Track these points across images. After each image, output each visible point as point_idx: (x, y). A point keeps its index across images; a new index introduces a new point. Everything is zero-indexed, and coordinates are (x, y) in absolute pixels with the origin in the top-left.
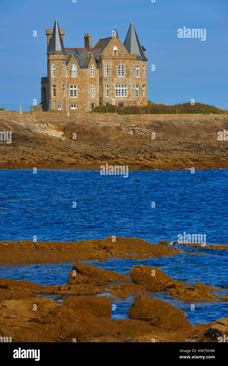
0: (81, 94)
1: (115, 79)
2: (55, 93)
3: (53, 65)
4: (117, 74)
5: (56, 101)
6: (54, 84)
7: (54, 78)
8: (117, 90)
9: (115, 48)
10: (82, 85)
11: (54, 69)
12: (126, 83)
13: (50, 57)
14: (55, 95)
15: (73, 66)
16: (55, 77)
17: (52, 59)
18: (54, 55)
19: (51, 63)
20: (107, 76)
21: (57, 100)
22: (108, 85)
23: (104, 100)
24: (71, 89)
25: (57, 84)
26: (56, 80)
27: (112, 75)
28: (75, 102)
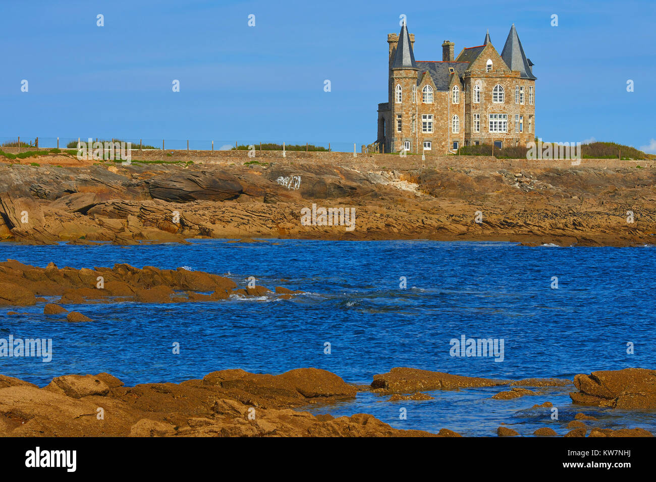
0: (438, 128)
1: (489, 107)
2: (400, 126)
3: (399, 85)
4: (493, 99)
5: (401, 138)
6: (400, 113)
7: (399, 104)
8: (491, 123)
9: (489, 62)
10: (440, 114)
11: (400, 91)
12: (505, 113)
13: (395, 75)
14: (400, 129)
15: (428, 87)
16: (401, 103)
17: (397, 77)
18: (401, 72)
19: (395, 83)
20: (477, 102)
21: (404, 136)
22: (478, 116)
23: (472, 137)
24: (424, 120)
25: (404, 113)
26: (402, 107)
27: (485, 101)
28: (429, 139)
